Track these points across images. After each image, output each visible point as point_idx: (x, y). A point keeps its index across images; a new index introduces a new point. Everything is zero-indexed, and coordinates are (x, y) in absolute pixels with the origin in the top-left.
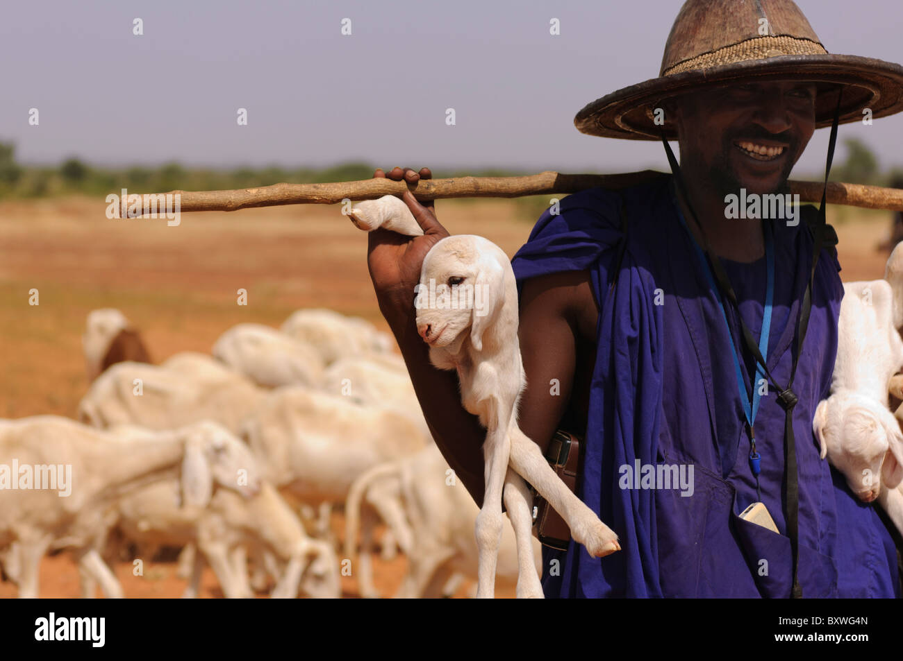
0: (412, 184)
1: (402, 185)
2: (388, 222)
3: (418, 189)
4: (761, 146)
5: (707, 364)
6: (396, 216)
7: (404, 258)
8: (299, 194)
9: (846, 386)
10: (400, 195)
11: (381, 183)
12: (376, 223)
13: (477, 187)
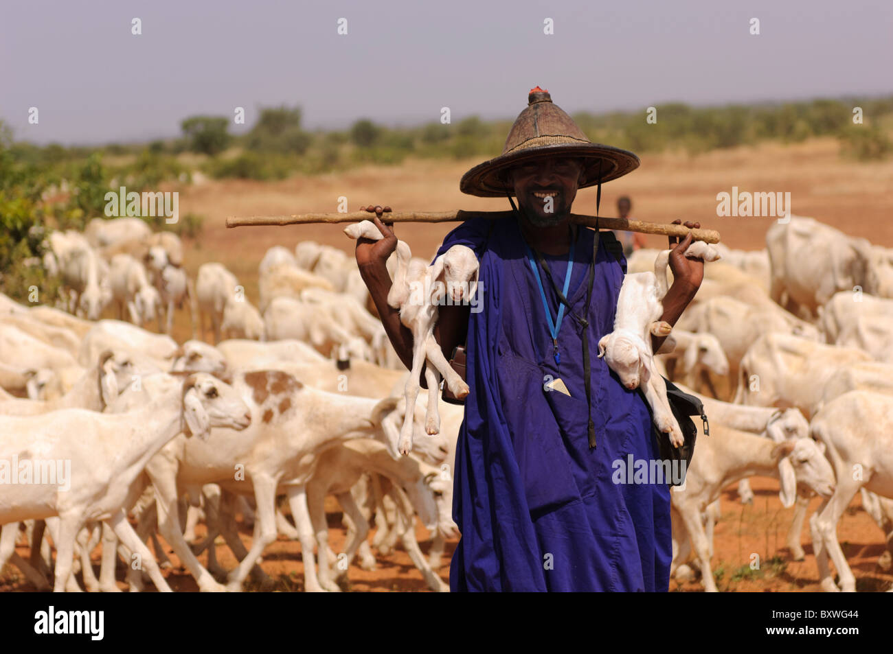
0: (379, 214)
1: (374, 214)
2: (364, 234)
3: (382, 217)
4: (542, 194)
5: (528, 306)
6: (367, 231)
7: (372, 250)
8: (317, 218)
9: (620, 327)
10: (372, 220)
11: (364, 213)
12: (357, 234)
13: (415, 217)
